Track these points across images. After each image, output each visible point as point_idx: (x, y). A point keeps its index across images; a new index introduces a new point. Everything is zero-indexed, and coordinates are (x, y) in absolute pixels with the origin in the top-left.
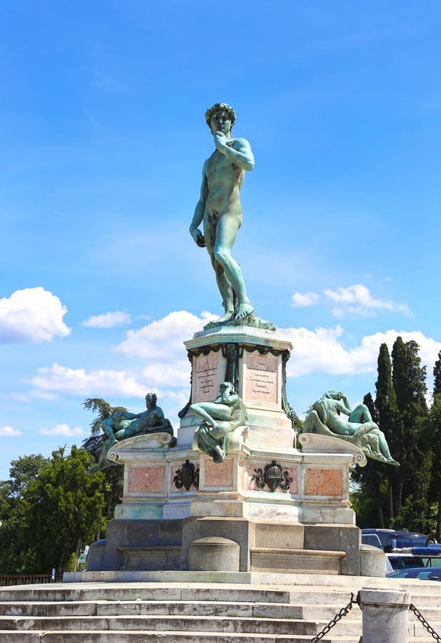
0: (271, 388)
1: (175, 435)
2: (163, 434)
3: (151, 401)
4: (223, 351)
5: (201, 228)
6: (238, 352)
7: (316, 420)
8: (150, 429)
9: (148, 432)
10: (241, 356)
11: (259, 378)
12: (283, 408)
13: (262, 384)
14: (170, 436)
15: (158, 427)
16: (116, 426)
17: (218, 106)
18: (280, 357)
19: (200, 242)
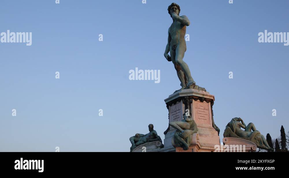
0: (207, 117)
1: (163, 143)
2: (157, 142)
3: (151, 127)
4: (183, 101)
5: (169, 54)
6: (190, 101)
7: (230, 131)
8: (151, 140)
9: (150, 141)
10: (191, 102)
11: (201, 113)
12: (213, 126)
13: (203, 115)
14: (160, 143)
15: (155, 139)
16: (136, 140)
17: (173, 4)
18: (210, 103)
19: (169, 59)
